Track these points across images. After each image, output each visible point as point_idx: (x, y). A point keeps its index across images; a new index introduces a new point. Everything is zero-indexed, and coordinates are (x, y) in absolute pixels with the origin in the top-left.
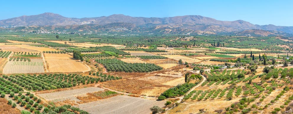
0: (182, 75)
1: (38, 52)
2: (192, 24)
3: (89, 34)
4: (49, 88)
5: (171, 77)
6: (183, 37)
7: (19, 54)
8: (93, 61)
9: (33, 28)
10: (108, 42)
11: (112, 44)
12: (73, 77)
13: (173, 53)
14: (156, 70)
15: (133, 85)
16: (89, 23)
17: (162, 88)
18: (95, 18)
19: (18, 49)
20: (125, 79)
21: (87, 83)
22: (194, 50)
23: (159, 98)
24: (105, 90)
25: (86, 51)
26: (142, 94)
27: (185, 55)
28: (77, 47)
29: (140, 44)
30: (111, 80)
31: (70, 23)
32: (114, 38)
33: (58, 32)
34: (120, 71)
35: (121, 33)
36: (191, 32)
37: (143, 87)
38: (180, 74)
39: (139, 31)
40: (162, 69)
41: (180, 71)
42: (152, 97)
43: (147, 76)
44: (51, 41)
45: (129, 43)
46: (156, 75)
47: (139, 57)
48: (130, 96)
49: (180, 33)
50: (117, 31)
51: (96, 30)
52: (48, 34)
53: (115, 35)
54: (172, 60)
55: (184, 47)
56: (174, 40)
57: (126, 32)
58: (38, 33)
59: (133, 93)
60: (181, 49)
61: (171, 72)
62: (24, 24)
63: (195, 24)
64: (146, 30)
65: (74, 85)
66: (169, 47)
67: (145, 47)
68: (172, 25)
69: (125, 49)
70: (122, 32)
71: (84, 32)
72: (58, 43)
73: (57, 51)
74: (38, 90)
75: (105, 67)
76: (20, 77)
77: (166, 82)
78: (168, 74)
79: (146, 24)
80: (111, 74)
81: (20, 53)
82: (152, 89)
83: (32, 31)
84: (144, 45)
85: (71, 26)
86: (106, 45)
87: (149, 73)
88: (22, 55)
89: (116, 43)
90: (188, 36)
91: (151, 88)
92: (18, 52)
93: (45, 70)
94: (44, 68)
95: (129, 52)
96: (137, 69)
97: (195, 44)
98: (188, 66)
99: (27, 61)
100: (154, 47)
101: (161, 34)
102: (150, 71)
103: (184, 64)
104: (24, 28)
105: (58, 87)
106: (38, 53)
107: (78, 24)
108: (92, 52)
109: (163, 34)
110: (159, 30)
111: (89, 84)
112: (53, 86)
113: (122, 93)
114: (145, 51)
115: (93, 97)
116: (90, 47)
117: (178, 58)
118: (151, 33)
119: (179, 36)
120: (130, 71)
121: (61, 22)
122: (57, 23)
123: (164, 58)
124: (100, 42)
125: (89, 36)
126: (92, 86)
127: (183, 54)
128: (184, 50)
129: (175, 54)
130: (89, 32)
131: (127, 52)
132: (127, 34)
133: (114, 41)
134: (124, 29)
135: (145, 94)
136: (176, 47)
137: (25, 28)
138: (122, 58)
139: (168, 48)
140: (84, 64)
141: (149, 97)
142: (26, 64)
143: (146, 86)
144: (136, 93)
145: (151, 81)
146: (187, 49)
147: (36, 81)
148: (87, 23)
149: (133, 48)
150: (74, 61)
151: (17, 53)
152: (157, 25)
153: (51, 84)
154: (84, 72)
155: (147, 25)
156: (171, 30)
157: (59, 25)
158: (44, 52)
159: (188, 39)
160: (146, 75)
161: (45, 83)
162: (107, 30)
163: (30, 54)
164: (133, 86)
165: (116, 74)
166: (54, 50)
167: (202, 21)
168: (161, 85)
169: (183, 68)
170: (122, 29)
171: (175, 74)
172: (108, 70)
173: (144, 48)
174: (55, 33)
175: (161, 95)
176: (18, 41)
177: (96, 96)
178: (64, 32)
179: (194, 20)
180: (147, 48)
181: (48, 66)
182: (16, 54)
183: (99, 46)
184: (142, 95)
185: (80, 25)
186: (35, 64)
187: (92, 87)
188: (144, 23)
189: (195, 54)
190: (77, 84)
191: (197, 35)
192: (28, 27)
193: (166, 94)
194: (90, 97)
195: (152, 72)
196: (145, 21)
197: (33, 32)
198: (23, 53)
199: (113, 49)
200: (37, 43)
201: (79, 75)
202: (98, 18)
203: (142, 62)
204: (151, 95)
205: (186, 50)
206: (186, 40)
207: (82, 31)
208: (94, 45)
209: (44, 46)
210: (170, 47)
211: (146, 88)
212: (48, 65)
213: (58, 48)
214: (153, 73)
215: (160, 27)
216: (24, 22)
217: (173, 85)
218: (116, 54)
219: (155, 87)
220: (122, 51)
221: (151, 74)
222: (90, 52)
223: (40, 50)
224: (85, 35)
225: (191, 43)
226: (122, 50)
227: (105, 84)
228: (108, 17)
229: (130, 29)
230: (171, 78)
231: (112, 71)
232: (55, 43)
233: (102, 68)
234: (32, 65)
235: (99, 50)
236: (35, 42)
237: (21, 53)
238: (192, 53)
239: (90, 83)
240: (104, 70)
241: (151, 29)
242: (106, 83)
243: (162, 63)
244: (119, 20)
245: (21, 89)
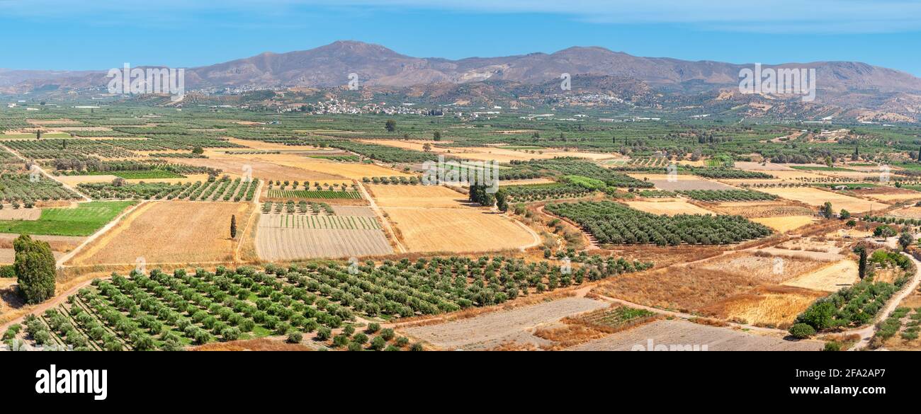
0: (841, 253)
1: (345, 182)
3: (490, 115)
4: (435, 307)
5: (809, 259)
6: (815, 131)
7: (286, 188)
8: (539, 209)
9: (300, 94)
10: (563, 142)
11: (579, 151)
12: (496, 267)
13: (792, 181)
14: (753, 236)
15: (695, 286)
16: (488, 76)
17: (790, 296)
19: (275, 168)
20: (665, 270)
21: (551, 288)
22: (857, 173)
23: (792, 331)
24: (612, 306)
25: (501, 174)
26: (731, 317)
27: (833, 187)
29: (675, 152)
30: (620, 273)
31: (422, 78)
32: (579, 128)
33: (386, 107)
34: (640, 241)
35: (599, 111)
36: (836, 114)
37: (729, 295)
38: (832, 249)
39: (660, 107)
40: (770, 232)
41: (831, 240)
42: (768, 326)
43: (729, 256)
44: (374, 142)
45: (635, 145)
46: (756, 254)
47: (686, 193)
48: (697, 321)
49: (799, 116)
50: (584, 105)
51: (514, 102)
52: (355, 115)
53: (578, 118)
54: (796, 203)
55: (822, 164)
56: (785, 139)
57: (615, 108)
58: (319, 113)
59: (701, 312)
60: (813, 168)
61: (800, 242)
62: (267, 81)
63: (845, 89)
64: (684, 103)
65: (511, 295)
66: (772, 161)
67: (693, 159)
69: (629, 166)
70: (603, 108)
71: (475, 106)
72: (400, 149)
73: (408, 177)
74: (398, 315)
75: (587, 229)
76: (322, 271)
77: (797, 276)
78: (796, 249)
79: (683, 83)
80: (616, 253)
81: (287, 184)
82: (758, 299)
83: (296, 106)
84: (689, 155)
85: (429, 89)
86: (562, 154)
87: (732, 246)
88: (298, 193)
89: (595, 148)
91: (754, 298)
92: (282, 183)
93: (394, 245)
94: (388, 236)
95: (645, 179)
97: (857, 153)
98: (851, 224)
99: (322, 214)
100: (723, 160)
101: (736, 116)
102: (736, 239)
103: (839, 216)
104: (268, 94)
105: (462, 305)
106: (349, 183)
107: (450, 80)
108: (523, 177)
109: (742, 116)
110: (727, 104)
111: (557, 290)
112: (444, 301)
113: (669, 314)
114: (698, 174)
116: (512, 162)
118: (701, 112)
121: (392, 72)
122: (376, 77)
123: (767, 196)
124: (536, 142)
125: (492, 123)
127: (826, 186)
128: (824, 172)
129: (797, 186)
130: (490, 108)
131: (639, 176)
132: (622, 116)
133: (583, 140)
134: (610, 98)
135: (742, 317)
136: (796, 162)
137: (273, 94)
138: (631, 198)
139: (769, 164)
140: (513, 221)
142: (322, 222)
143: (737, 292)
144: (713, 314)
145: (746, 274)
146: (832, 168)
147: (384, 284)
148: (479, 75)
149: (653, 166)
150: (477, 211)
151: (278, 184)
152: (722, 85)
153: (435, 295)
154: (523, 249)
157: (384, 84)
158: (365, 181)
159: (832, 136)
160: (725, 253)
161: (414, 291)
162: (551, 101)
163: (323, 188)
164: (694, 289)
165: (627, 252)
166: (397, 174)
168: (785, 286)
169: (836, 228)
170: (601, 97)
171: (818, 248)
172: (601, 242)
173: (691, 164)
174: (375, 114)
175: (795, 322)
176: (265, 140)
178: (406, 108)
180: (700, 163)
181: (398, 232)
182: (275, 187)
183: (537, 156)
184: (734, 321)
185: (455, 82)
186: (352, 222)
190: (521, 292)
191: (855, 123)
192: (282, 94)
195: (742, 243)
197: (303, 109)
198: (296, 183)
199: (590, 169)
200: (328, 150)
201: (515, 260)
203: (700, 211)
204: (760, 320)
205: (832, 173)
206: (823, 139)
207: (465, 103)
208: (523, 155)
209: (355, 160)
211: (741, 298)
212: (398, 226)
213: (407, 165)
214: (745, 247)
215: (731, 94)
216: (267, 75)
218: (607, 184)
219: (767, 295)
220: (623, 173)
221: (739, 248)
222: (516, 178)
223: (352, 172)
224: (478, 120)
225: (844, 152)
226: (622, 170)
227: (607, 287)
229: (629, 99)
230: (809, 264)
231: (615, 242)
232: (392, 148)
233: (577, 235)
234: (344, 226)
235: (543, 171)
236: (322, 146)
237: (291, 183)
238: (852, 183)
239: (559, 285)
240: (585, 240)
241: (701, 99)
242: (608, 282)
243: (767, 215)
245: (345, 316)
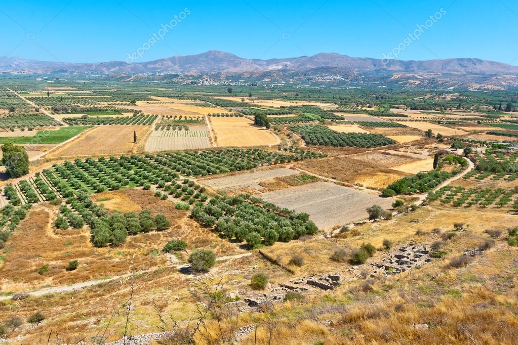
0: (429, 155)
1: (199, 116)
2: (459, 73)
3: (279, 86)
4: (218, 171)
5: (409, 157)
6: (440, 95)
7: (171, 119)
8: (285, 128)
9: (191, 76)
10: (309, 98)
11: (316, 102)
12: (253, 153)
13: (418, 119)
14: (385, 144)
15: (344, 166)
16: (280, 67)
17: (391, 175)
18: (290, 60)
19: (169, 110)
20: (333, 158)
21: (275, 163)
22: (457, 116)
23: (383, 193)
24: (300, 173)
25: (274, 112)
26: (356, 183)
27: (439, 122)
28: (261, 106)
29: (361, 103)
30: (310, 158)
31: (249, 68)
32: (319, 92)
33: (231, 82)
34: (326, 144)
35: (332, 84)
36: (456, 86)
37: (359, 172)
38: (425, 152)
39: (362, 82)
40: (395, 143)
41: (426, 148)
42: (373, 189)
43: (368, 153)
44: (220, 98)
45: (343, 101)
46: (383, 153)
47: (359, 123)
48: (338, 183)
49: (435, 87)
50: (325, 81)
51: (291, 80)
52: (216, 86)
53: (321, 87)
54: (415, 129)
55: (438, 110)
56: (422, 98)
57: (340, 83)
58: (199, 85)
59: (342, 180)
60: (433, 113)
61: (409, 148)
62: (176, 69)
63: (465, 73)
64: (374, 80)
65: (255, 166)
66: (411, 109)
67: (369, 107)
68: (421, 75)
69: (337, 109)
70: (334, 83)
71: (273, 81)
72: (231, 101)
73: (229, 113)
74: (201, 175)
75: (303, 138)
76: (172, 156)
77: (399, 165)
78: (405, 152)
79: (375, 71)
80: (312, 149)
81: (171, 117)
82: (374, 175)
83: (189, 82)
84: (368, 105)
85: (252, 74)
86: (307, 103)
87: (372, 149)
88: (175, 121)
89: (323, 101)
90: (449, 92)
91: (372, 174)
92: (169, 116)
93: (212, 143)
94: (210, 140)
95: (342, 116)
96: (352, 142)
97: (460, 105)
98: (441, 141)
99: (183, 130)
100: (384, 108)
101: (401, 87)
102: (375, 145)
103: (436, 136)
104: (176, 76)
105: (231, 170)
106: (201, 116)
107: (262, 70)
108: (283, 114)
109: (404, 87)
110: (397, 81)
111: (278, 164)
112: (223, 168)
113: (326, 179)
114: (369, 114)
115: (282, 183)
116: (281, 107)
117: (424, 127)
118: (383, 85)
119: (431, 92)
120: (341, 145)
121: (236, 66)
122: (229, 68)
123: (400, 126)
124: (296, 98)
125: (279, 89)
126: (282, 167)
127: (435, 121)
128: (437, 115)
129: (419, 121)
130: (280, 83)
131: (339, 115)
132: (342, 86)
133: (319, 97)
134: (337, 78)
135: (361, 183)
136: (423, 110)
137: (179, 76)
138: (331, 124)
139: (409, 110)
140: (270, 133)
141: (368, 188)
142: (182, 134)
143: (365, 171)
144: (347, 181)
145: (374, 162)
146: (443, 113)
147: (199, 161)
148: (276, 67)
149: (349, 109)
150: (256, 128)
151: (167, 117)
152: (396, 72)
153: (220, 165)
154: (270, 146)
155: (377, 71)
156: (418, 82)
157: (232, 71)
158: (210, 115)
159: (449, 97)
160: (367, 151)
161: (212, 164)
162: (309, 79)
163: (188, 118)
164: (343, 168)
165: (318, 149)
166: (225, 112)
167: (479, 68)
168: (390, 170)
169: (432, 143)
170: (333, 77)
171: (417, 152)
172: (307, 143)
173: (368, 109)
174: (225, 85)
175: (387, 188)
176: (169, 97)
177: (287, 182)
178: (241, 82)
179: (465, 67)
180: (373, 109)
181: (216, 138)
182: (165, 118)
183: (294, 104)
184: (357, 185)
185: (265, 70)
186: (196, 134)
187: (282, 169)
188: (373, 68)
189: (458, 122)
190: (260, 165)
191: (467, 91)
192: (183, 75)
193: (396, 186)
194: (279, 183)
195: (378, 147)
196: (375, 65)
197: (192, 83)
198: (176, 117)
199: (317, 110)
200: (198, 101)
201: (264, 151)
202: (296, 58)
203: (363, 131)
204: (370, 186)
205: (442, 115)
206: (444, 98)
207: (269, 80)
208: (287, 104)
209: (209, 106)
210: (413, 109)
211: (365, 174)
212: (216, 135)
213: (232, 108)
214: (379, 149)
215: (400, 76)
216: (176, 67)
217: (411, 173)
218: (322, 118)
219: (379, 173)
220: (331, 112)
221: (375, 150)
222: (280, 114)
223: (205, 111)
224: (273, 88)
225: (453, 105)
226: (332, 111)
227: (302, 165)
228: (311, 58)
229: (347, 78)
230: (409, 160)
231: (314, 144)
232: (227, 100)
233: (298, 140)
234: (192, 136)
235: (294, 111)
236: (195, 100)
237: (173, 116)
238: (452, 120)
239: (279, 162)
240: (300, 142)
241: (383, 78)
242: (303, 162)
243: (397, 134)
244: (329, 63)
245: (174, 176)
